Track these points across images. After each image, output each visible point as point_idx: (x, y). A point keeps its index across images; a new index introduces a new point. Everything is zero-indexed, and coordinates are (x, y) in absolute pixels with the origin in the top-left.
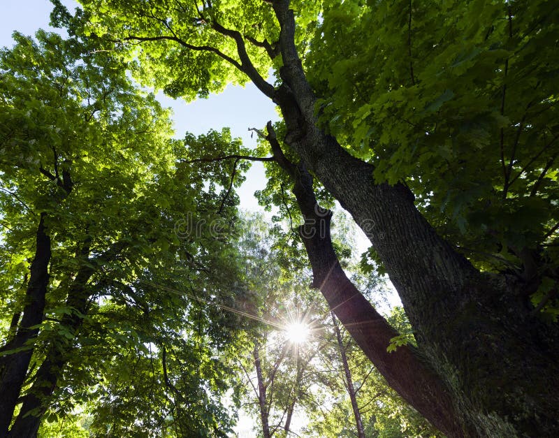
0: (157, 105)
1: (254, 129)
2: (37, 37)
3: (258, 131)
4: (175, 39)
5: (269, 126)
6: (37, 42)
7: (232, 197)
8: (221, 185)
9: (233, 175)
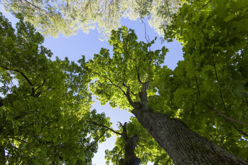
0: (91, 98)
1: (119, 122)
2: (72, 62)
3: (120, 123)
4: (110, 80)
5: (126, 123)
6: (70, 63)
7: (95, 147)
8: (94, 138)
9: (101, 136)
